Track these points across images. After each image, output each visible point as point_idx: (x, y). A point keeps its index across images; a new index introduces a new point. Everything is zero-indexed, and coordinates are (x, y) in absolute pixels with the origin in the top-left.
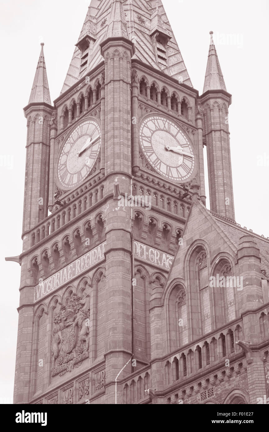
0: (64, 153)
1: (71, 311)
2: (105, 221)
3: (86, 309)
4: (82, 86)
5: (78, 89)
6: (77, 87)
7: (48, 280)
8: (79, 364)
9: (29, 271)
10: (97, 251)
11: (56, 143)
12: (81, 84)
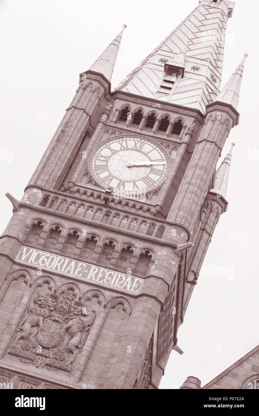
0: (108, 147)
1: (66, 310)
2: (154, 262)
3: (87, 322)
4: (159, 107)
5: (153, 106)
6: (153, 103)
7: (44, 254)
8: (53, 368)
9: (27, 227)
10: (126, 279)
11: (103, 130)
12: (160, 105)
